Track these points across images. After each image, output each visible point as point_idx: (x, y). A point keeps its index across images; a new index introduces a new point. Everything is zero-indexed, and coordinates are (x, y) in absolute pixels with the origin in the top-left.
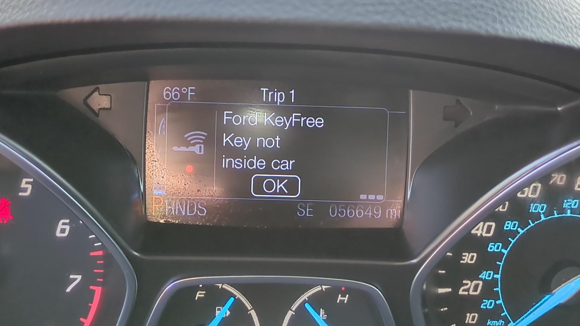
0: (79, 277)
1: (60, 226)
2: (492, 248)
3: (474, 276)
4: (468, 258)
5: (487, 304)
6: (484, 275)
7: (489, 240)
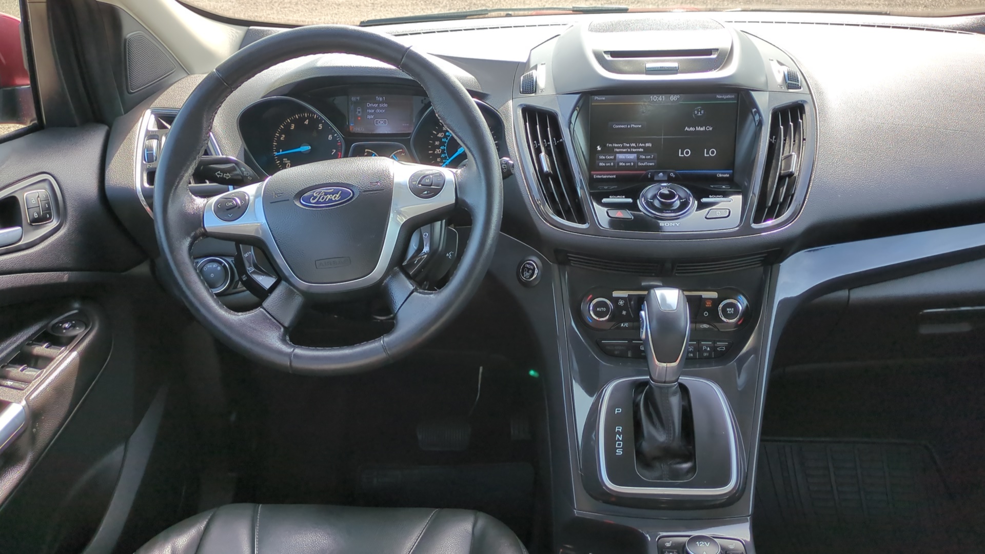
0: (335, 151)
1: (329, 137)
2: (443, 140)
3: (439, 148)
4: (437, 143)
5: (443, 156)
6: (441, 148)
7: (442, 138)
